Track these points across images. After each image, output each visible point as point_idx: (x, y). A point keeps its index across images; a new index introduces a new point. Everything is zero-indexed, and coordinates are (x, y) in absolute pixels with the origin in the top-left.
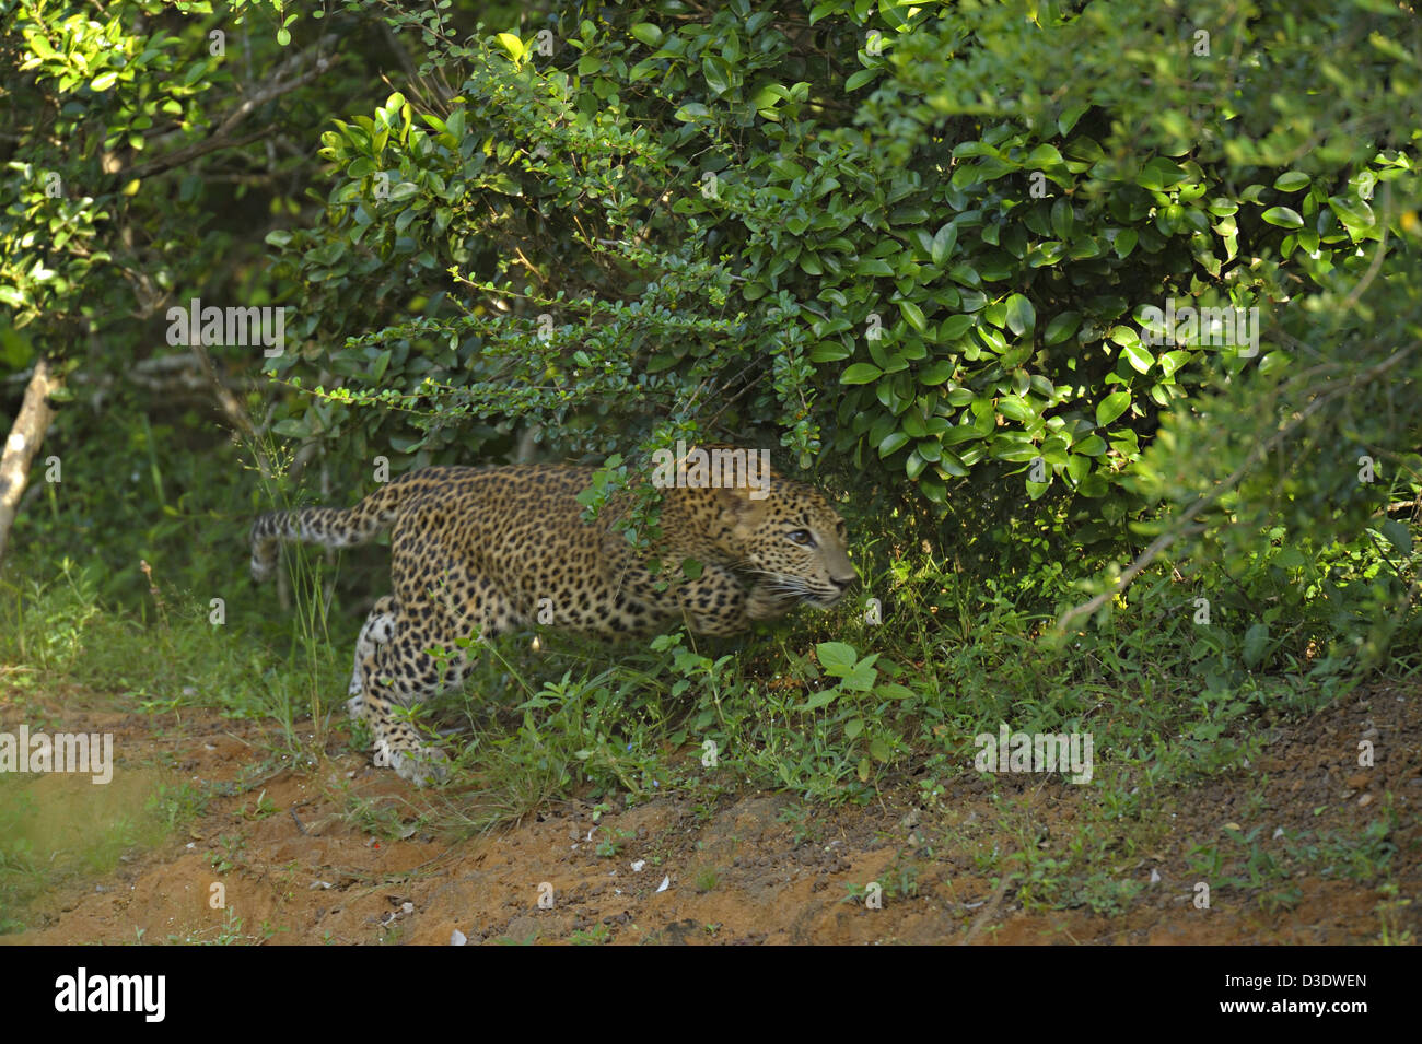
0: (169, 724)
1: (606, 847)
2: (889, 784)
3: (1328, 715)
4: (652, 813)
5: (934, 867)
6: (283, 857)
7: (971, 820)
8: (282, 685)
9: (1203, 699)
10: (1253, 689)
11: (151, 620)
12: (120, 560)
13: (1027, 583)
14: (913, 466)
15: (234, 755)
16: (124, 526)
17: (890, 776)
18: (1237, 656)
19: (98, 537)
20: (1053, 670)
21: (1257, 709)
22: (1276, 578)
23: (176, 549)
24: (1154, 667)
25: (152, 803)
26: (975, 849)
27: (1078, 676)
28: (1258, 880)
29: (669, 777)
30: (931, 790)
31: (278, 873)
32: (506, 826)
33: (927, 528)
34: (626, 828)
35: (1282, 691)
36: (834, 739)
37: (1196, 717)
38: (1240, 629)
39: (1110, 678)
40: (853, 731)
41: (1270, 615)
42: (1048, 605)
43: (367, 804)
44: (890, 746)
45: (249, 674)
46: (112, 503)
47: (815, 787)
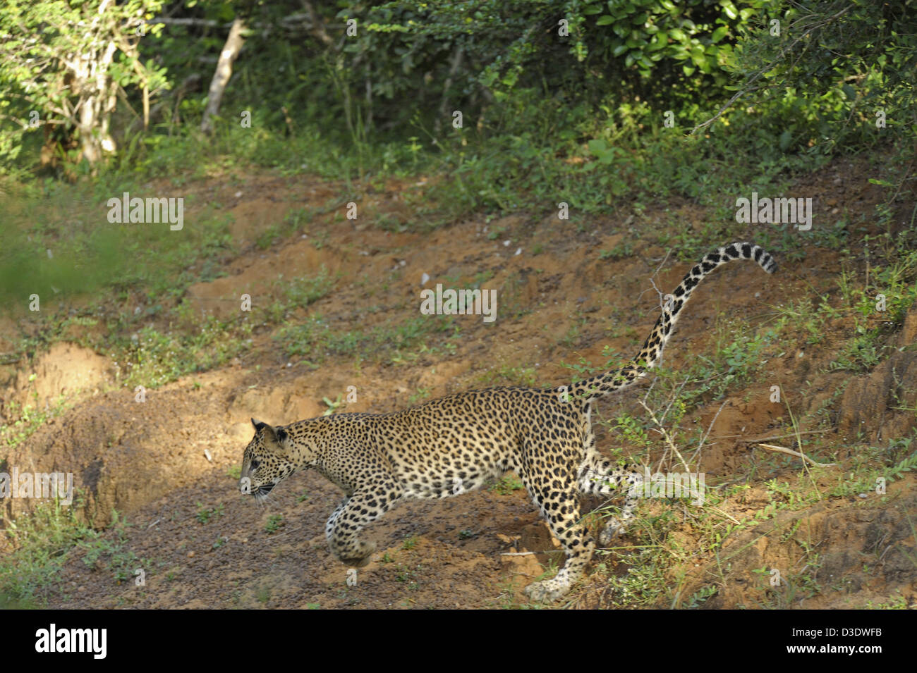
0: (294, 181)
1: (492, 235)
2: (620, 205)
3: (818, 172)
4: (513, 219)
5: (641, 242)
6: (347, 241)
7: (657, 221)
8: (346, 162)
9: (761, 166)
10: (785, 161)
11: (288, 134)
12: (275, 107)
13: (683, 114)
14: (629, 62)
15: (324, 195)
16: (277, 92)
17: (621, 202)
18: (777, 147)
19: (265, 97)
20: (695, 153)
21: (787, 170)
22: (794, 111)
23: (301, 101)
24: (740, 151)
25: (287, 218)
26: (658, 234)
27: (707, 155)
28: (786, 248)
29: (521, 203)
30: (639, 208)
31: (344, 248)
32: (447, 226)
33: (637, 90)
34: (502, 226)
35: (798, 162)
36: (596, 185)
37: (759, 174)
38: (778, 134)
39: (720, 157)
40: (603, 181)
41: (792, 128)
42: (692, 124)
43: (385, 217)
44: (621, 189)
45: (332, 159)
46: (272, 82)
47: (587, 207)
